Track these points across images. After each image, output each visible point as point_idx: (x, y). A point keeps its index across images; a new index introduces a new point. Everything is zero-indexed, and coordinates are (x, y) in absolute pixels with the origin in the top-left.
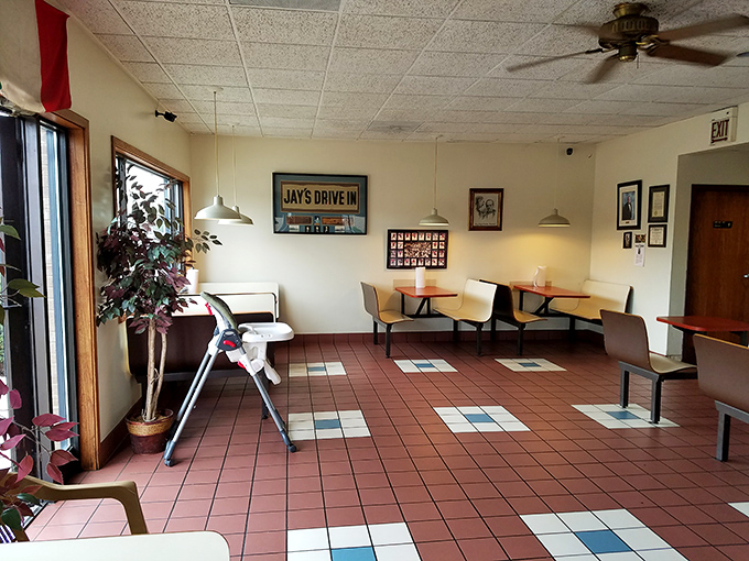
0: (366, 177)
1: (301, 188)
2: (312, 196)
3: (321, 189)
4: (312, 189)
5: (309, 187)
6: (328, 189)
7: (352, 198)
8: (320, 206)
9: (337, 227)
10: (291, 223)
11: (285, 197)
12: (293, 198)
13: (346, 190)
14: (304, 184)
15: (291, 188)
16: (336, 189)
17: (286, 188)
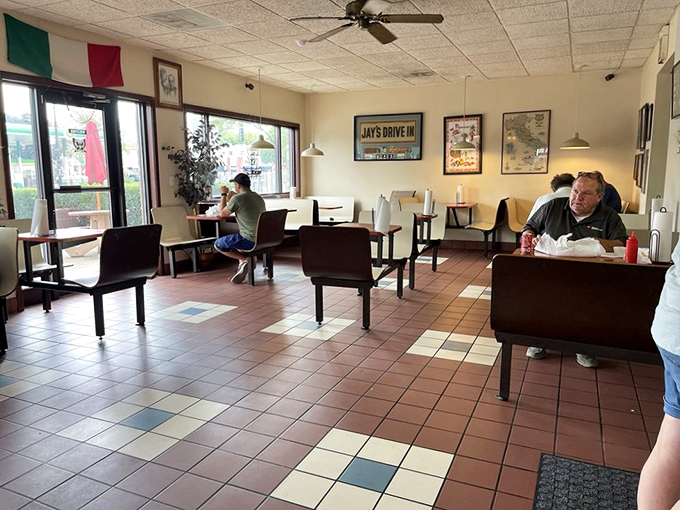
0: (422, 114)
1: (374, 126)
2: (381, 131)
3: (387, 125)
4: (381, 126)
5: (379, 125)
6: (392, 125)
7: (411, 131)
8: (387, 139)
9: (399, 155)
10: (367, 152)
11: (363, 133)
12: (368, 134)
13: (406, 125)
14: (375, 123)
15: (367, 126)
16: (399, 125)
17: (363, 126)
